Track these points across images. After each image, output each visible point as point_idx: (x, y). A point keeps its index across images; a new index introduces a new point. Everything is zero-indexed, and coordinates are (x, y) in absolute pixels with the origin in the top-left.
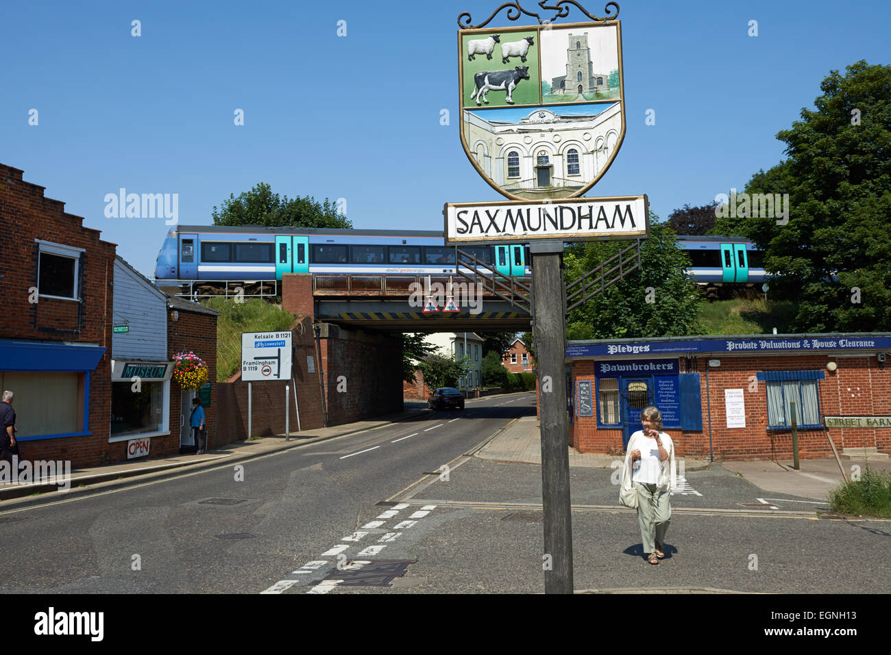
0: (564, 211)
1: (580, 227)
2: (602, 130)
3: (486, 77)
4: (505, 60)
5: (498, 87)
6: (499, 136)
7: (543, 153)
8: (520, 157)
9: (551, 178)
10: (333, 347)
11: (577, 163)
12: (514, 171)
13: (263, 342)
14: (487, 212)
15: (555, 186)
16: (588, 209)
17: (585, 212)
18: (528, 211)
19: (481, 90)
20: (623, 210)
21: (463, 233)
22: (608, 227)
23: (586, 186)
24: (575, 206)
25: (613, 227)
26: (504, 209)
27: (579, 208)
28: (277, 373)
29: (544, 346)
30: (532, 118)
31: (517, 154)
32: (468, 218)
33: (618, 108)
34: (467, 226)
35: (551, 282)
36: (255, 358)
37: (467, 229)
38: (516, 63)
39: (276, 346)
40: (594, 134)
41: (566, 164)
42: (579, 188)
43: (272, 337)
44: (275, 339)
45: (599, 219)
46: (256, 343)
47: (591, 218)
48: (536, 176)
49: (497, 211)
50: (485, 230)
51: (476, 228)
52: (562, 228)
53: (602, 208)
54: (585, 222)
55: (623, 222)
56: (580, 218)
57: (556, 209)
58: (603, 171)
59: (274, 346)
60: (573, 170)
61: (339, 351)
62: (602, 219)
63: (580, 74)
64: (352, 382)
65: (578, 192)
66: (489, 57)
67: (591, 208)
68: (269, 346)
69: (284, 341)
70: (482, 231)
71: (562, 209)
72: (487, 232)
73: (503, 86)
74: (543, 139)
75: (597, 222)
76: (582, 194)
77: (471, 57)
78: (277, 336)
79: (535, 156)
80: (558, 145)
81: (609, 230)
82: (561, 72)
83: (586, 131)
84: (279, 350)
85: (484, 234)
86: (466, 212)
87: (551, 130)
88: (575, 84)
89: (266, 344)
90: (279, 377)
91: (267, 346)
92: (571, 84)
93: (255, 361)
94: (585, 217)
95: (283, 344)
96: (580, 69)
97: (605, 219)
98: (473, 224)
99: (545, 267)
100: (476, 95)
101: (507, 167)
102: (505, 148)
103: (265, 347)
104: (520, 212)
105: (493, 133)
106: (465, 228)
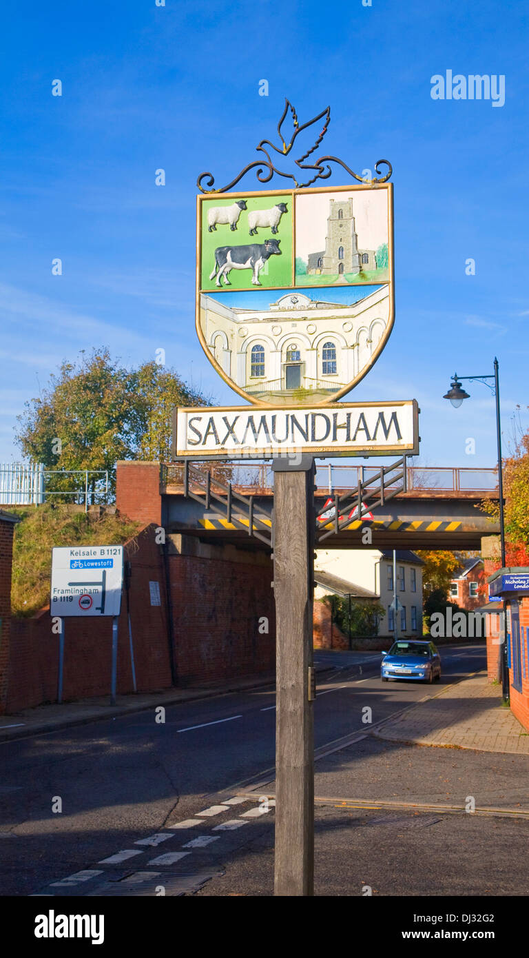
0: (317, 418)
1: (335, 439)
2: (365, 320)
3: (229, 253)
4: (253, 231)
5: (242, 266)
6: (242, 326)
7: (294, 347)
8: (266, 352)
9: (302, 379)
10: (188, 569)
11: (333, 360)
12: (258, 370)
13: (82, 561)
14: (225, 419)
15: (307, 388)
16: (346, 417)
17: (342, 420)
18: (274, 418)
19: (222, 269)
20: (388, 418)
21: (194, 444)
22: (369, 439)
23: (344, 388)
24: (329, 413)
25: (374, 438)
26: (245, 416)
27: (335, 415)
28: (100, 606)
29: (284, 586)
30: (282, 304)
31: (262, 349)
32: (202, 427)
33: (387, 291)
34: (200, 436)
35: (295, 507)
36: (71, 584)
37: (201, 439)
38: (265, 235)
39: (101, 567)
40: (357, 323)
41: (321, 361)
42: (334, 390)
43: (95, 553)
44: (98, 557)
45: (358, 429)
46: (72, 562)
47: (348, 428)
48: (284, 375)
49: (237, 418)
50: (221, 441)
51: (211, 438)
52: (313, 439)
53: (362, 416)
54: (342, 433)
55: (387, 432)
56: (336, 428)
57: (307, 416)
58: (366, 369)
59: (98, 567)
60: (329, 369)
61: (197, 576)
62: (362, 429)
63: (341, 249)
64: (216, 620)
65: (335, 395)
66: (234, 228)
67: (349, 415)
68: (91, 567)
69: (112, 560)
70: (218, 443)
71: (314, 416)
72: (224, 443)
73: (248, 264)
74: (294, 330)
75: (356, 432)
76: (339, 398)
77: (213, 228)
78: (102, 552)
79: (285, 351)
80: (312, 338)
81: (371, 443)
82: (320, 246)
83: (346, 320)
84: (104, 573)
85: (219, 446)
86: (199, 419)
87: (305, 319)
88: (335, 262)
89: (86, 564)
90: (103, 612)
91: (87, 567)
92: (331, 262)
93: (70, 588)
94: (340, 427)
95: (109, 564)
96: (342, 244)
97: (366, 429)
98: (207, 433)
99: (289, 488)
100: (216, 275)
101: (249, 364)
102: (248, 341)
103: (84, 567)
104: (263, 419)
105: (234, 321)
106: (197, 439)
